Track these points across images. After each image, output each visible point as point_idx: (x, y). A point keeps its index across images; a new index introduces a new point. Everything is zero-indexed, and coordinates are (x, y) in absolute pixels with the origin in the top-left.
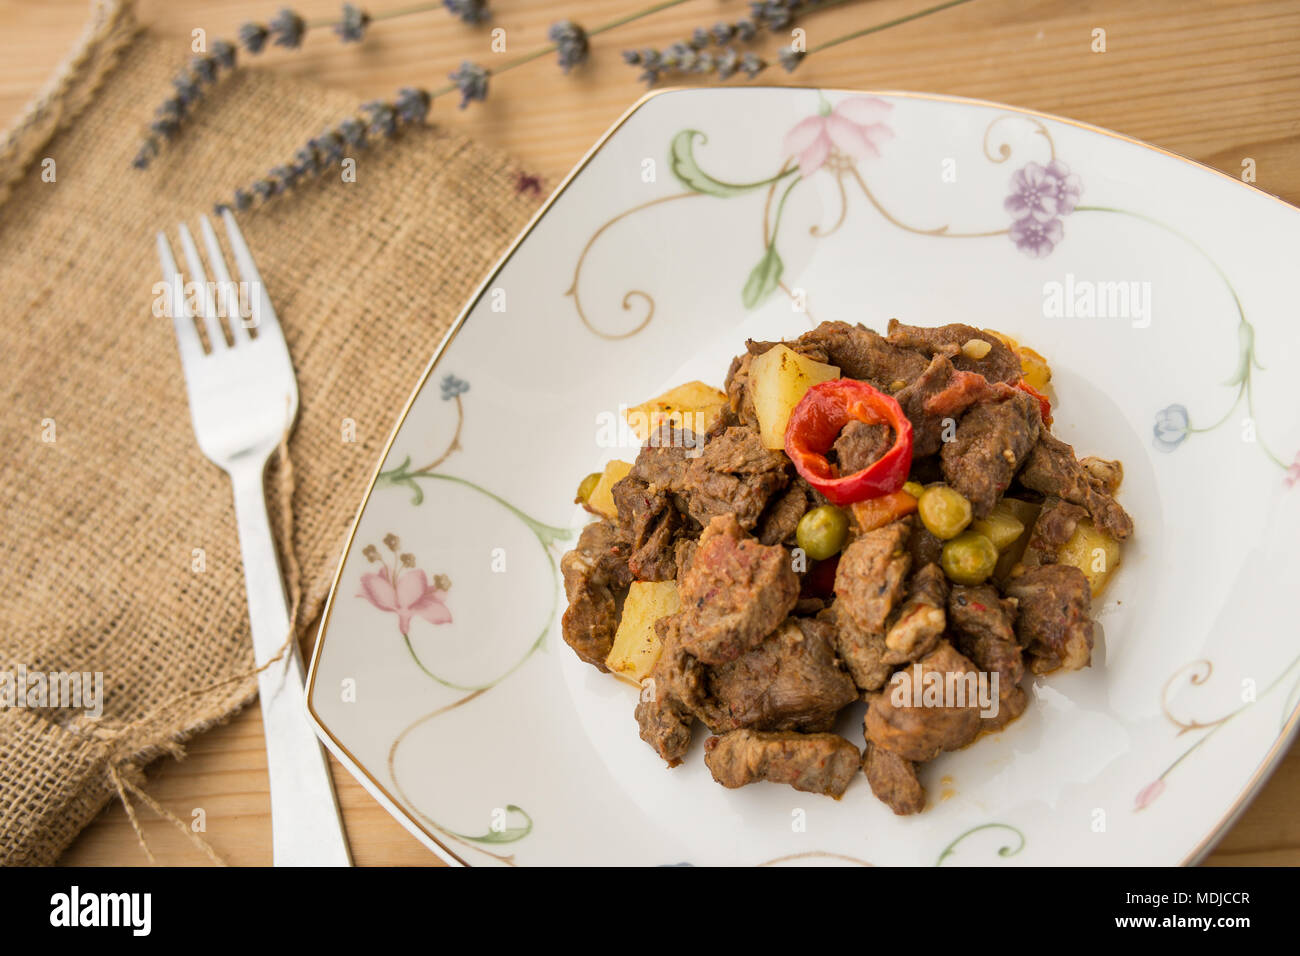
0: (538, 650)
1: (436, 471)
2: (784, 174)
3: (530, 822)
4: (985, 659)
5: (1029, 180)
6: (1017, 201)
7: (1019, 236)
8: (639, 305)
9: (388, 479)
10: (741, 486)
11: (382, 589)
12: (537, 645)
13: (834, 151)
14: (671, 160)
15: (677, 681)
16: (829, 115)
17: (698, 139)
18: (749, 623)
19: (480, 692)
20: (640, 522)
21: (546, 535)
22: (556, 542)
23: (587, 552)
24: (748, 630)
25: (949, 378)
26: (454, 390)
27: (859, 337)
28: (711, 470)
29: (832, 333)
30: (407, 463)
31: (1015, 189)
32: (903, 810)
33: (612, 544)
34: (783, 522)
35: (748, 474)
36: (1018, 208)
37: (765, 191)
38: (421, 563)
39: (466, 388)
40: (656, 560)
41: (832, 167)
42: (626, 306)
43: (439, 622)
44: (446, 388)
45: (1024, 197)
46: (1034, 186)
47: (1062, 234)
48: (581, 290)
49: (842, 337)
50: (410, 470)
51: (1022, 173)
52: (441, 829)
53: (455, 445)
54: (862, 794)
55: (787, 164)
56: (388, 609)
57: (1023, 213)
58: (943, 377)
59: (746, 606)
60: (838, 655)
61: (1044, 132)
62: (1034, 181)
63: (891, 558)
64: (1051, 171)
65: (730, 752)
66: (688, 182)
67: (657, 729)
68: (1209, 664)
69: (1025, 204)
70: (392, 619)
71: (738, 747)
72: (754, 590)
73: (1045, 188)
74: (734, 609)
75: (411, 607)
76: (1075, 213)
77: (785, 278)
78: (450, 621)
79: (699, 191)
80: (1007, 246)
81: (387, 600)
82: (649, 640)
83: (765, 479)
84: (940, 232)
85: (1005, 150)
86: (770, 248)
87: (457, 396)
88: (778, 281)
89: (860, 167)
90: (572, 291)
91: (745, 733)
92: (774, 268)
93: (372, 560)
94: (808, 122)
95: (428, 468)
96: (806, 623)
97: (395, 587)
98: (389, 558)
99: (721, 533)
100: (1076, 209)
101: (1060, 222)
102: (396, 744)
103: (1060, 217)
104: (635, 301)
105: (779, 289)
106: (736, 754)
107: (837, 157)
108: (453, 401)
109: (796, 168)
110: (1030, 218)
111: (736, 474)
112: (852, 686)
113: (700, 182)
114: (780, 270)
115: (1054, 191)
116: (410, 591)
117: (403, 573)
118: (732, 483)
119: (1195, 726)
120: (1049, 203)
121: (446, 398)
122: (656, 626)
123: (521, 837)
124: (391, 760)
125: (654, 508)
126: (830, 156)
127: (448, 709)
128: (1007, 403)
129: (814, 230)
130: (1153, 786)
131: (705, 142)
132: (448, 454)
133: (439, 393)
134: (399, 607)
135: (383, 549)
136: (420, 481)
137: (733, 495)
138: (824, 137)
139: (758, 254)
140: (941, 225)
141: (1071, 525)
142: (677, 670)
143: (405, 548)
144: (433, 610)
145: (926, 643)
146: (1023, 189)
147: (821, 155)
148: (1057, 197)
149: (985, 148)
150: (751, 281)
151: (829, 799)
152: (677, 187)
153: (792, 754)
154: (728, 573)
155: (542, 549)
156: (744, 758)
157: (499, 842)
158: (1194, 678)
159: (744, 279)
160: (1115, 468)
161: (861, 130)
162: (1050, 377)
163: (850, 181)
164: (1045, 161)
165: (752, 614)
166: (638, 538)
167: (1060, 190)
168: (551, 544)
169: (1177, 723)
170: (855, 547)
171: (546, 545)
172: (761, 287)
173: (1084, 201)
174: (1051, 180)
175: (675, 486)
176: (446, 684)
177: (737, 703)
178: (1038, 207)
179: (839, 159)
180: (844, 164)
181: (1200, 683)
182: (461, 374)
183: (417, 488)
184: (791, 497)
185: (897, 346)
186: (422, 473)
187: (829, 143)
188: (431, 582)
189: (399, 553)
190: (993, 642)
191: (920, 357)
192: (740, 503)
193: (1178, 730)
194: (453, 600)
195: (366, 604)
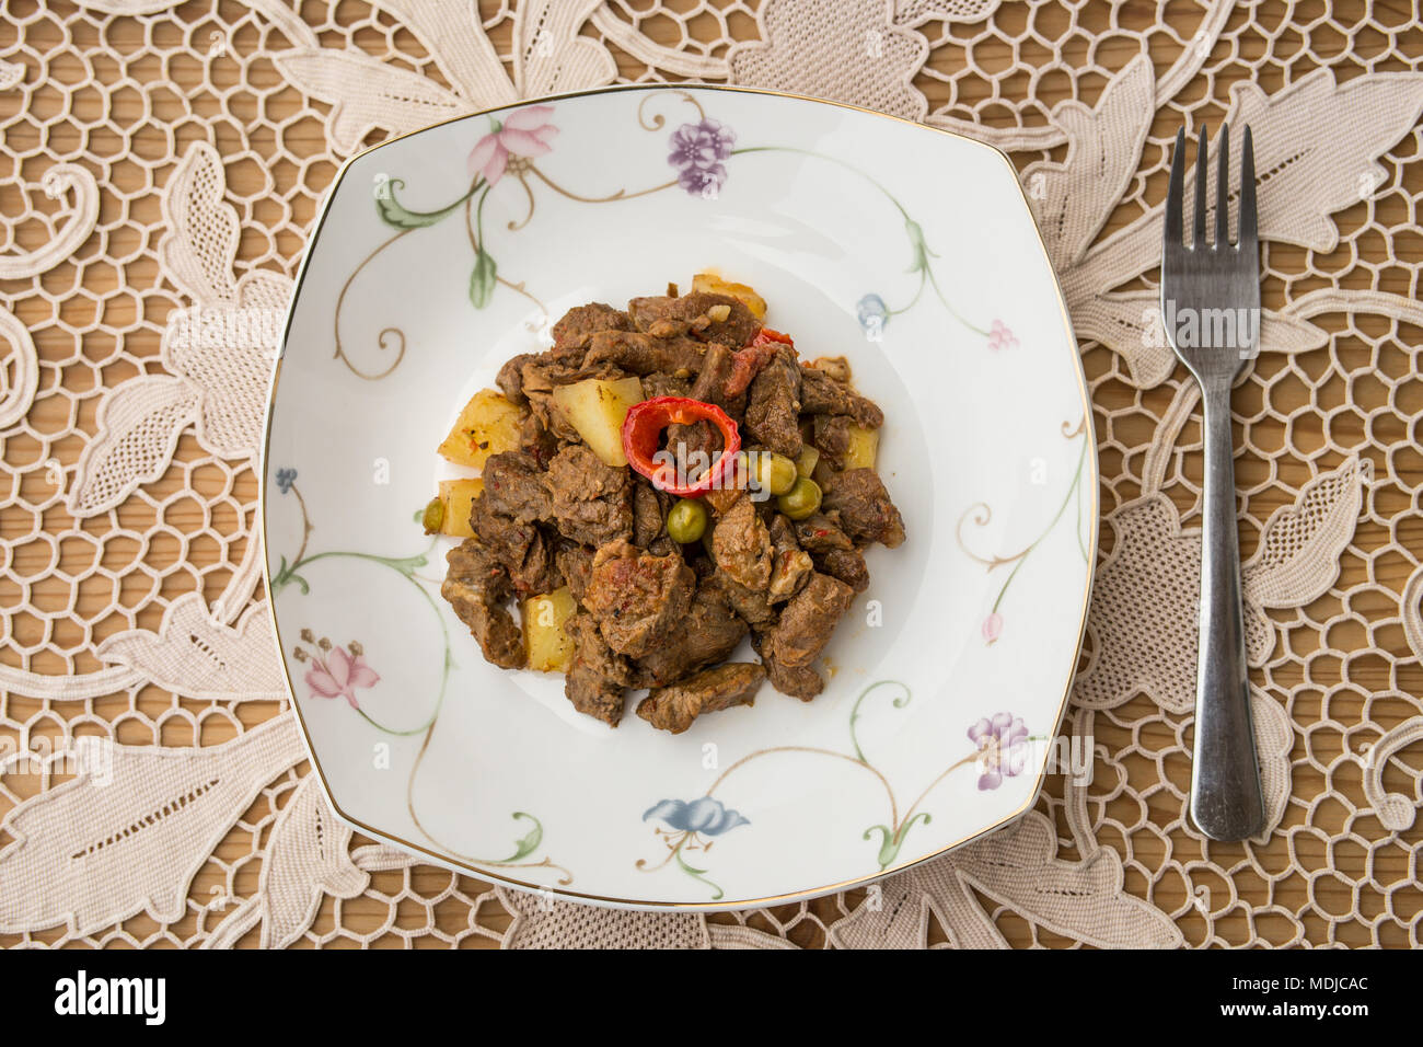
0: (451, 670)
1: (304, 558)
2: (474, 189)
3: (536, 821)
4: (840, 572)
5: (686, 138)
6: (678, 157)
7: (688, 184)
8: (393, 341)
9: (278, 584)
10: (610, 506)
11: (321, 680)
12: (447, 665)
13: (511, 157)
14: (380, 210)
15: (610, 673)
16: (500, 130)
17: (397, 186)
18: (665, 618)
19: (432, 727)
20: (518, 552)
21: (406, 567)
22: (418, 570)
23: (467, 580)
24: (665, 624)
25: (733, 361)
26: (287, 481)
27: (635, 342)
28: (576, 499)
29: (613, 346)
30: (284, 561)
31: (674, 148)
32: (808, 697)
33: (490, 567)
34: (650, 520)
35: (610, 494)
36: (680, 163)
37: (463, 206)
38: (334, 642)
39: (295, 474)
40: (544, 577)
41: (513, 171)
42: (383, 346)
43: (372, 684)
44: (281, 484)
45: (685, 151)
46: (691, 141)
47: (726, 175)
48: (346, 350)
49: (621, 347)
50: (289, 566)
51: (678, 134)
52: (489, 864)
53: (308, 527)
54: (769, 695)
55: (475, 181)
56: (335, 695)
57: (687, 165)
58: (728, 362)
59: (661, 608)
60: (730, 609)
61: (691, 99)
62: (690, 139)
63: (756, 529)
64: (704, 127)
65: (671, 709)
66: (398, 224)
67: (598, 707)
68: (985, 505)
69: (686, 158)
70: (342, 701)
71: (676, 702)
72: (665, 594)
73: (701, 142)
74: (650, 612)
75: (348, 683)
76: (733, 157)
77: (500, 272)
78: (378, 679)
79: (410, 228)
80: (680, 193)
81: (332, 689)
82: (562, 640)
83: (625, 492)
84: (618, 196)
85: (659, 119)
86: (480, 252)
87: (291, 485)
88: (495, 278)
89: (537, 164)
90: (339, 353)
91: (677, 690)
92: (488, 267)
93: (303, 660)
94: (484, 142)
95: (300, 557)
96: (704, 597)
97: (330, 673)
98: (311, 650)
99: (618, 557)
100: (733, 153)
101: (721, 166)
102: (411, 807)
103: (720, 162)
104: (387, 338)
105: (499, 284)
106: (676, 708)
107: (515, 161)
108: (290, 490)
109: (484, 181)
110: (694, 167)
111: (600, 498)
112: (745, 626)
113: (409, 220)
114: (494, 267)
115: (710, 143)
116: (340, 670)
117: (328, 657)
118: (600, 505)
119: (999, 561)
120: (708, 153)
121: (285, 492)
122: (567, 630)
123: (540, 837)
124: (417, 824)
125: (529, 538)
126: (509, 162)
127: (421, 755)
128: (777, 362)
129: (511, 226)
130: (990, 620)
131: (402, 188)
132: (306, 538)
133: (278, 489)
134: (341, 688)
135: (305, 646)
136: (300, 572)
137: (607, 515)
138: (501, 149)
139: (472, 260)
140: (618, 191)
141: (846, 433)
142: (609, 665)
143: (318, 636)
144: (363, 676)
145: (804, 581)
146: (682, 146)
147: (501, 163)
148: (713, 147)
149: (641, 122)
150: (473, 285)
151: (746, 707)
152: (392, 231)
154: (637, 586)
155: (407, 580)
156: (685, 710)
157: (531, 851)
158: (978, 520)
159: (468, 285)
160: (842, 363)
161: (530, 134)
162: (765, 308)
163: (531, 178)
164: (696, 121)
165: (666, 610)
166: (519, 563)
167: (714, 140)
168: (414, 574)
169: (983, 561)
170: (720, 527)
171: (410, 576)
172: (483, 287)
173: (738, 145)
174: (705, 135)
175: (543, 518)
176: (407, 734)
177: (656, 669)
178: (700, 158)
179: (517, 163)
180: (522, 166)
181: (985, 524)
182: (286, 467)
183: (301, 580)
184: (641, 496)
185: (667, 339)
186: (298, 564)
187: (507, 153)
188: (349, 653)
189: (317, 641)
190: (839, 552)
191: (688, 342)
192: (614, 523)
193: (987, 566)
194: (369, 658)
195: (319, 699)
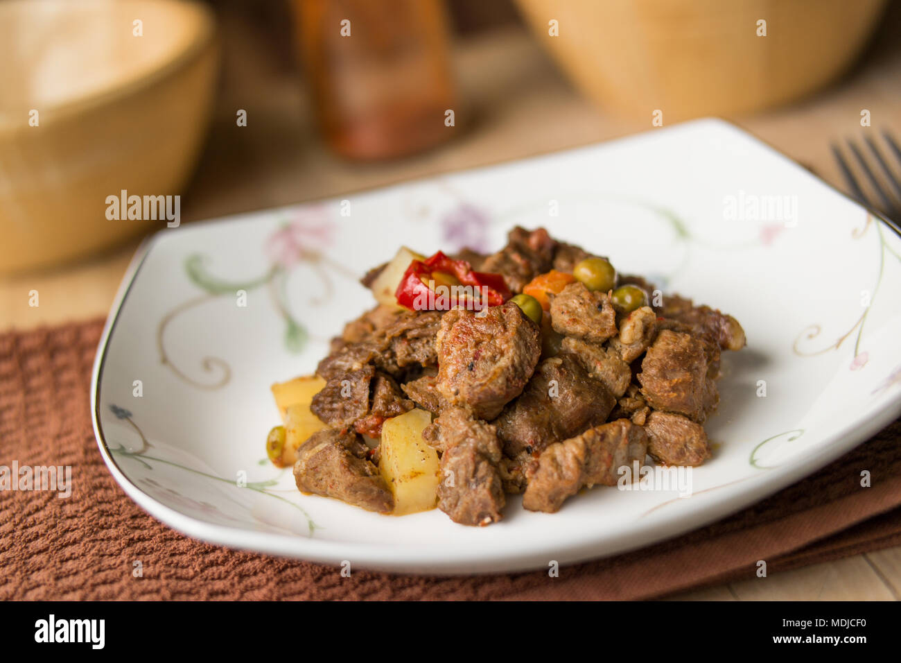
1: (145, 455)
9: (117, 452)
13: (302, 249)
14: (191, 275)
18: (520, 357)
21: (256, 487)
22: (269, 488)
24: (521, 363)
26: (122, 414)
30: (122, 447)
39: (129, 414)
40: (394, 401)
41: (305, 260)
44: (115, 412)
48: (171, 361)
50: (128, 451)
53: (147, 444)
65: (554, 461)
68: (811, 327)
71: (557, 454)
72: (511, 332)
74: (502, 352)
79: (219, 292)
82: (422, 451)
86: (288, 319)
88: (306, 337)
90: (165, 361)
95: (140, 453)
105: (310, 340)
106: (560, 458)
108: (126, 419)
119: (842, 339)
121: (120, 418)
126: (300, 252)
129: (314, 301)
130: (855, 361)
132: (146, 448)
133: (112, 414)
136: (141, 458)
138: (292, 244)
142: (475, 427)
147: (294, 253)
152: (202, 292)
153: (603, 437)
154: (482, 333)
155: (259, 493)
161: (316, 232)
165: (518, 349)
168: (265, 490)
171: (261, 491)
172: (296, 342)
179: (308, 253)
180: (314, 256)
182: (120, 406)
183: (143, 462)
186: (138, 455)
187: (298, 246)
